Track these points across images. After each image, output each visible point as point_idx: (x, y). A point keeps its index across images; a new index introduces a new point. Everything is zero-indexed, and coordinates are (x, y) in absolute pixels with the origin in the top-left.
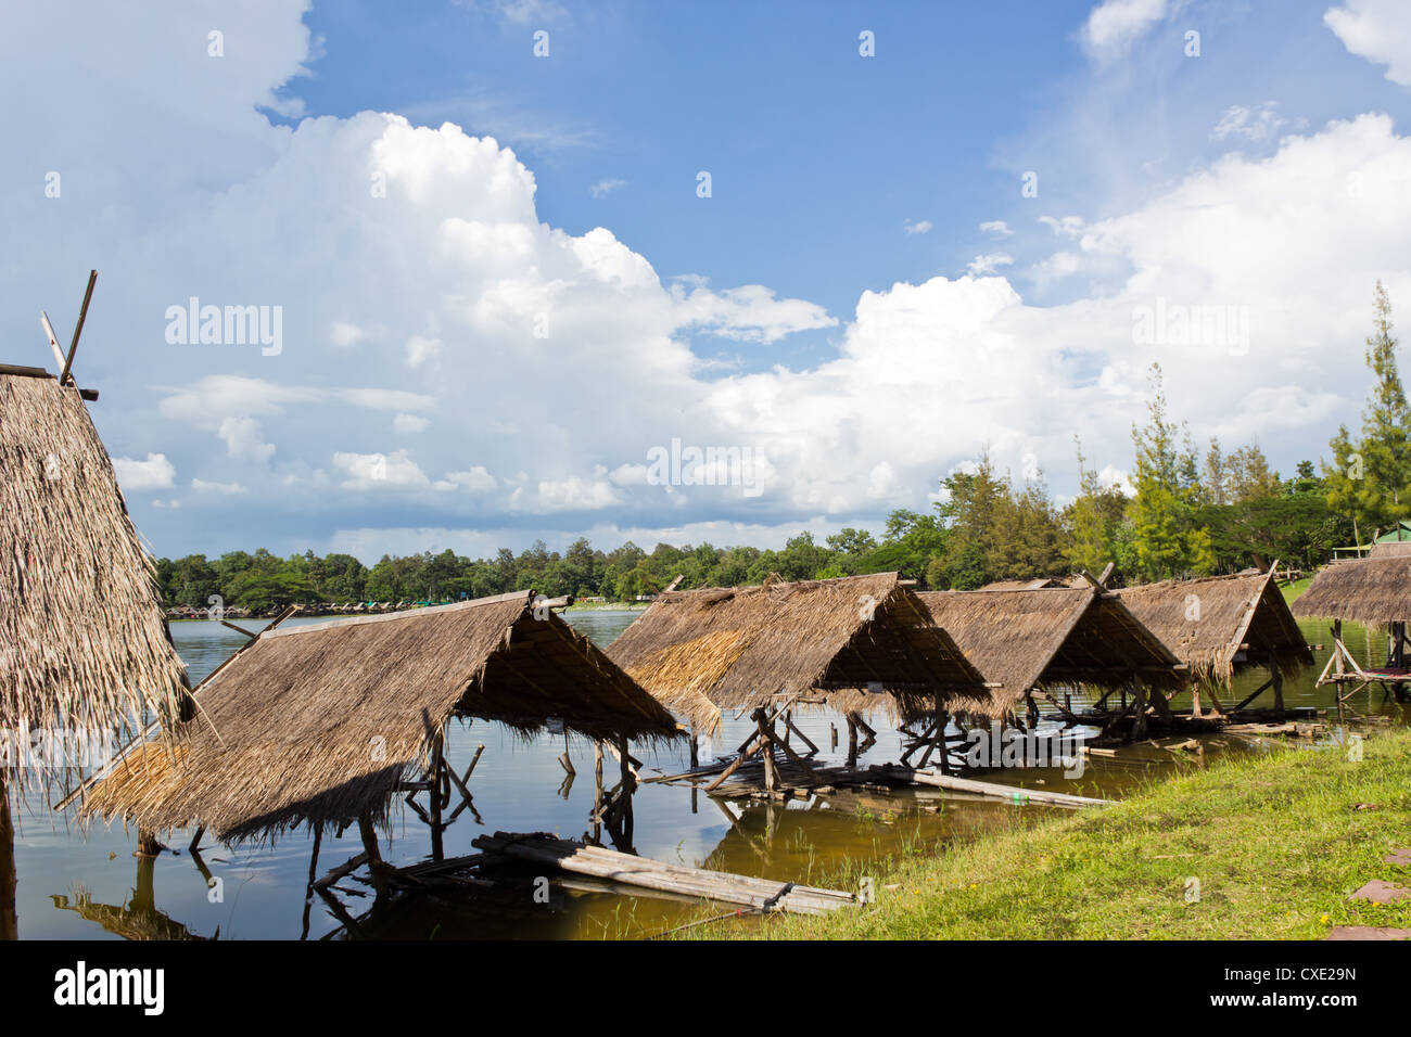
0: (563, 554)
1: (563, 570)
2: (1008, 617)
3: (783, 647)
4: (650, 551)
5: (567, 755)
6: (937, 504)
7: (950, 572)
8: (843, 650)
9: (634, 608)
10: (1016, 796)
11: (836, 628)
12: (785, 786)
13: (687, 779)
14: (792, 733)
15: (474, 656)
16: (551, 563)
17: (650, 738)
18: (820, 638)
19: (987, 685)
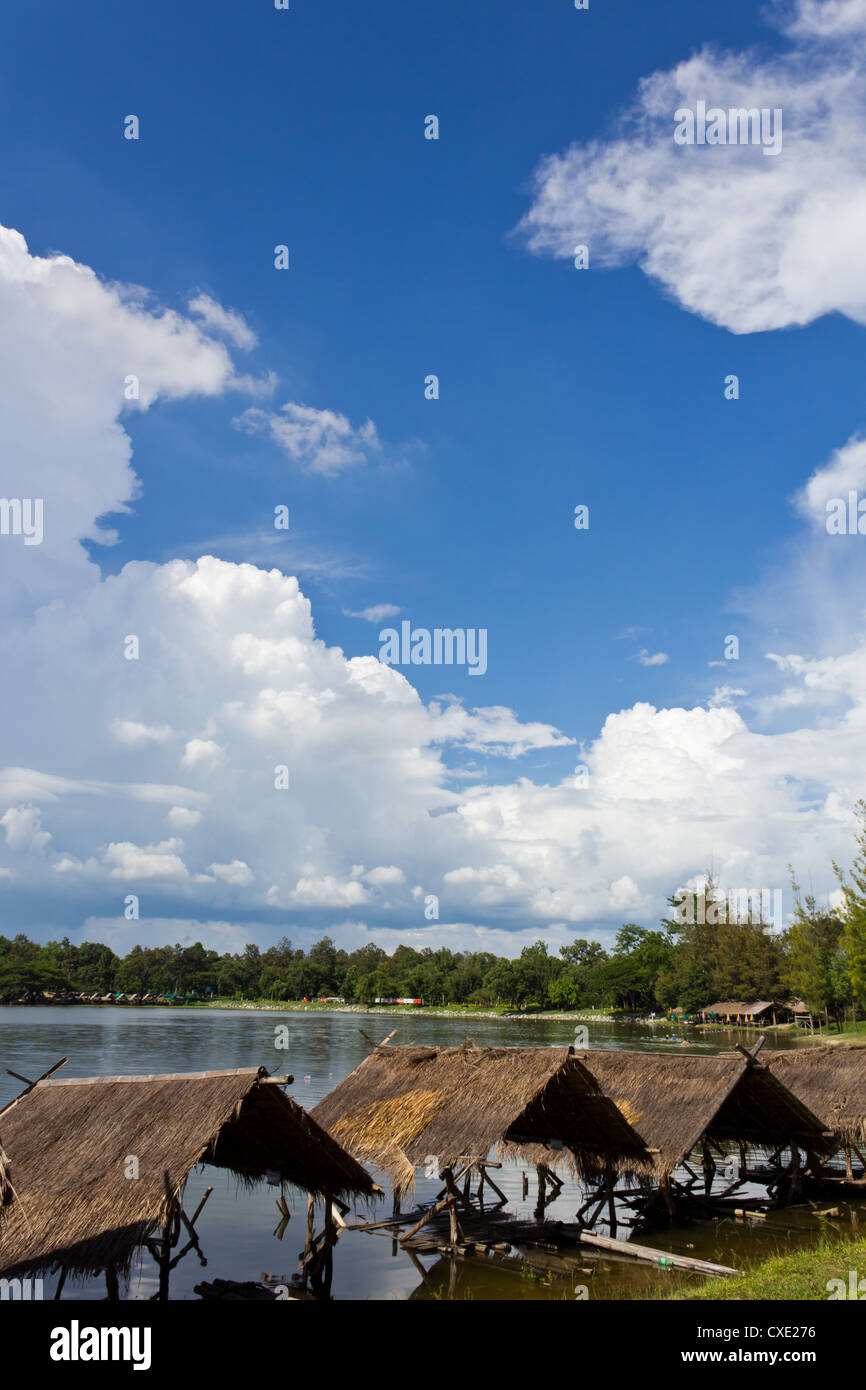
0: (307, 952)
1: (306, 969)
2: (676, 1081)
3: (472, 1110)
4: (390, 953)
5: (283, 1199)
6: (665, 920)
7: (677, 989)
8: (521, 1116)
9: (372, 1011)
10: (663, 1261)
11: (516, 1096)
12: (468, 1241)
13: (386, 1227)
14: (485, 1184)
15: (210, 1124)
16: (294, 961)
17: (352, 1193)
18: (502, 1104)
19: (648, 1150)
